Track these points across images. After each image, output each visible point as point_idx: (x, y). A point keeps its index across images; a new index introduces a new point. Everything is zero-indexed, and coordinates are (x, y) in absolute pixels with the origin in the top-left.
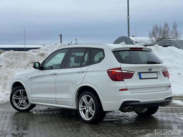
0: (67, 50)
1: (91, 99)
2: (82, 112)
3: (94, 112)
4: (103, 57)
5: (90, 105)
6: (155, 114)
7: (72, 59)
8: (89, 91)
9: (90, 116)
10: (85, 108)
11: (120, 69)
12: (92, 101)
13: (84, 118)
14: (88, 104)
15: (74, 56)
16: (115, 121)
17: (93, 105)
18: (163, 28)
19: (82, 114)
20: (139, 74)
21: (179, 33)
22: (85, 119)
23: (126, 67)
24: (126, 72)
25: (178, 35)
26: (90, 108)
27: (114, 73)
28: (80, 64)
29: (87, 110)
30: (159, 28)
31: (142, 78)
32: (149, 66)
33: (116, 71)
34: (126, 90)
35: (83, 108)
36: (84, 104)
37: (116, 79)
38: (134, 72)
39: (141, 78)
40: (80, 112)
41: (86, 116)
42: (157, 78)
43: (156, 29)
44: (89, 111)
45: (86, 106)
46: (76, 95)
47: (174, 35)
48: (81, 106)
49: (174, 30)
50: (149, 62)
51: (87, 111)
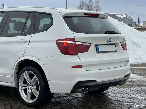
0: (4, 14)
1: (35, 77)
2: (23, 91)
3: (38, 93)
4: (51, 24)
5: (33, 84)
6: (107, 90)
7: (12, 25)
8: (32, 66)
9: (33, 97)
10: (27, 87)
11: (73, 39)
12: (36, 79)
13: (25, 99)
14: (30, 83)
15: (14, 21)
16: (63, 101)
17: (37, 85)
18: (88, 3)
19: (23, 94)
20: (97, 46)
21: (101, 7)
22: (27, 101)
23: (80, 37)
24: (81, 43)
25: (100, 9)
26: (34, 88)
27: (65, 44)
28: (21, 31)
29: (29, 89)
30: (85, 3)
31: (100, 51)
32: (108, 37)
33: (69, 42)
34: (81, 66)
35: (24, 86)
36: (25, 82)
37: (67, 52)
38: (91, 44)
39: (98, 52)
40: (20, 91)
41: (27, 97)
42: (116, 51)
43: (83, 4)
44: (32, 91)
45: (28, 85)
46: (15, 70)
47: (96, 9)
48: (21, 84)
49: (96, 5)
50: (107, 31)
51: (29, 91)
